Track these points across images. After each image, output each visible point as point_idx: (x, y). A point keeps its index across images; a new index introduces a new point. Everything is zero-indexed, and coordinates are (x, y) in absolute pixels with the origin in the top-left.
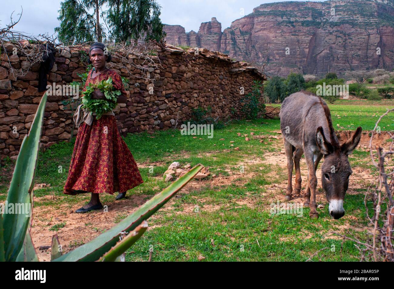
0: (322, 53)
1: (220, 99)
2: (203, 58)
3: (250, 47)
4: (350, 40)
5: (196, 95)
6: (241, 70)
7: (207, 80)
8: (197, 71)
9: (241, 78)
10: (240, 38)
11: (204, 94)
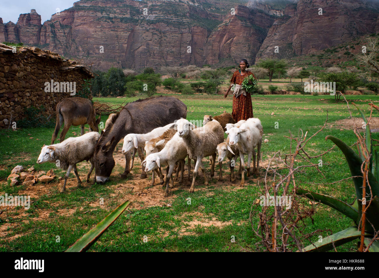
0: (140, 49)
1: (51, 98)
2: (35, 57)
3: (71, 41)
4: (165, 38)
5: (28, 94)
6: (71, 69)
7: (39, 79)
8: (29, 70)
9: (71, 76)
10: (60, 31)
11: (36, 93)
